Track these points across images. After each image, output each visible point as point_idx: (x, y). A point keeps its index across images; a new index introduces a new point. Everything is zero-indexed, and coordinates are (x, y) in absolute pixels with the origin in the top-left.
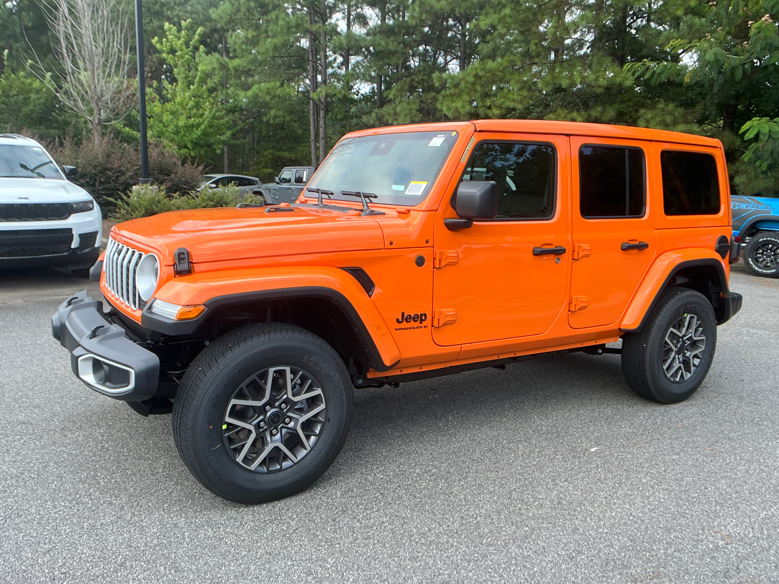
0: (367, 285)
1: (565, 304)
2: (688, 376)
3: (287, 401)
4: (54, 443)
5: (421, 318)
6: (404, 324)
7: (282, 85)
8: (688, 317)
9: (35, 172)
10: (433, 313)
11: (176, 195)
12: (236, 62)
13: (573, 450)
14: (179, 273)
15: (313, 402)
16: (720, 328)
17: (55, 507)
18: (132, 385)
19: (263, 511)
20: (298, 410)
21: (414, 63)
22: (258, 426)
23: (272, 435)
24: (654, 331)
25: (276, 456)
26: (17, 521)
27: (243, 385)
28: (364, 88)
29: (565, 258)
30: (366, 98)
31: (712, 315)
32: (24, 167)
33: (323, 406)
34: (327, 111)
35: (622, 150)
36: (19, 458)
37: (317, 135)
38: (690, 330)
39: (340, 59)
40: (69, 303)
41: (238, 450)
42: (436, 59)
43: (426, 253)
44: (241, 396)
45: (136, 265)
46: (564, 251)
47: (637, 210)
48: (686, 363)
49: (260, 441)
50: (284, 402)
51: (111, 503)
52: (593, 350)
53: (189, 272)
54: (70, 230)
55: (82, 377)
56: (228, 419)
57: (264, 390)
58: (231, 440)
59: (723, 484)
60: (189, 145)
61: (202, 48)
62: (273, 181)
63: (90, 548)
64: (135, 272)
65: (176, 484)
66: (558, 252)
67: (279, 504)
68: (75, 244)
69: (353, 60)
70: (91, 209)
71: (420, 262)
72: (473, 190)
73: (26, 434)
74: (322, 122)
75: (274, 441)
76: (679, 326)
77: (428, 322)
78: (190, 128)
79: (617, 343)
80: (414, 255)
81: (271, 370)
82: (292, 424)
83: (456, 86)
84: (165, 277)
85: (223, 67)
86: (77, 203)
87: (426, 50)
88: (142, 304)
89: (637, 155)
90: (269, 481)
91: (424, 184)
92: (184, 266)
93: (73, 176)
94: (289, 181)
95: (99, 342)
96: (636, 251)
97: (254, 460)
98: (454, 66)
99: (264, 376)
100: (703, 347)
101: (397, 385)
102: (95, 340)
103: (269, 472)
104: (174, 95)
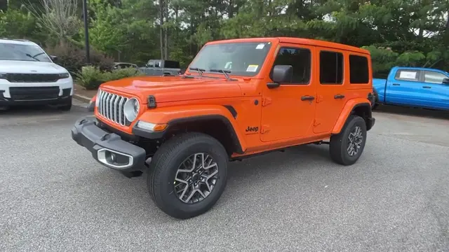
0: (234, 113)
1: (312, 122)
2: (356, 153)
3: (202, 170)
4: (75, 192)
5: (256, 129)
6: (249, 132)
7: (147, 22)
8: (357, 128)
9: (35, 58)
10: (261, 127)
11: (105, 71)
12: (124, 11)
13: (318, 187)
14: (150, 108)
15: (212, 170)
16: (368, 132)
17: (87, 225)
18: (131, 163)
19: (192, 222)
20: (206, 173)
21: (207, 14)
22: (189, 182)
23: (195, 186)
24: (345, 134)
25: (197, 195)
26: (69, 233)
27: (183, 162)
28: (185, 25)
29: (313, 102)
30: (186, 30)
31: (365, 127)
32: (30, 56)
33: (217, 171)
34: (168, 35)
35: (335, 53)
36: (59, 201)
37: (164, 45)
38: (357, 134)
39: (173, 11)
40: (81, 123)
41: (180, 193)
42: (217, 13)
43: (259, 99)
44: (182, 168)
45: (124, 103)
46: (314, 98)
47: (340, 81)
48: (355, 147)
49: (190, 189)
50: (201, 170)
51: (115, 222)
52: (317, 143)
53: (155, 107)
54: (58, 87)
55: (100, 160)
56: (176, 179)
57: (192, 164)
58: (177, 189)
59: (384, 200)
60: (103, 48)
61: (109, 4)
62: (145, 66)
63: (112, 245)
64: (123, 108)
65: (144, 210)
66: (311, 99)
67: (198, 218)
68: (60, 94)
69: (180, 12)
70: (68, 77)
71: (256, 103)
72: (281, 70)
73: (60, 188)
74: (166, 40)
75: (196, 189)
76: (354, 131)
77: (259, 131)
78: (103, 41)
79: (328, 140)
80: (253, 100)
81: (196, 155)
82: (203, 180)
83: (229, 25)
84: (142, 110)
85: (118, 13)
86: (61, 74)
87: (212, 9)
88: (128, 123)
89: (340, 56)
90: (194, 208)
91: (257, 67)
92: (153, 104)
93: (55, 61)
94: (152, 66)
95: (109, 142)
96: (339, 99)
97: (187, 198)
98: (225, 17)
99: (192, 158)
100: (361, 141)
101: (241, 160)
102: (105, 141)
103: (193, 203)
104: (96, 25)
